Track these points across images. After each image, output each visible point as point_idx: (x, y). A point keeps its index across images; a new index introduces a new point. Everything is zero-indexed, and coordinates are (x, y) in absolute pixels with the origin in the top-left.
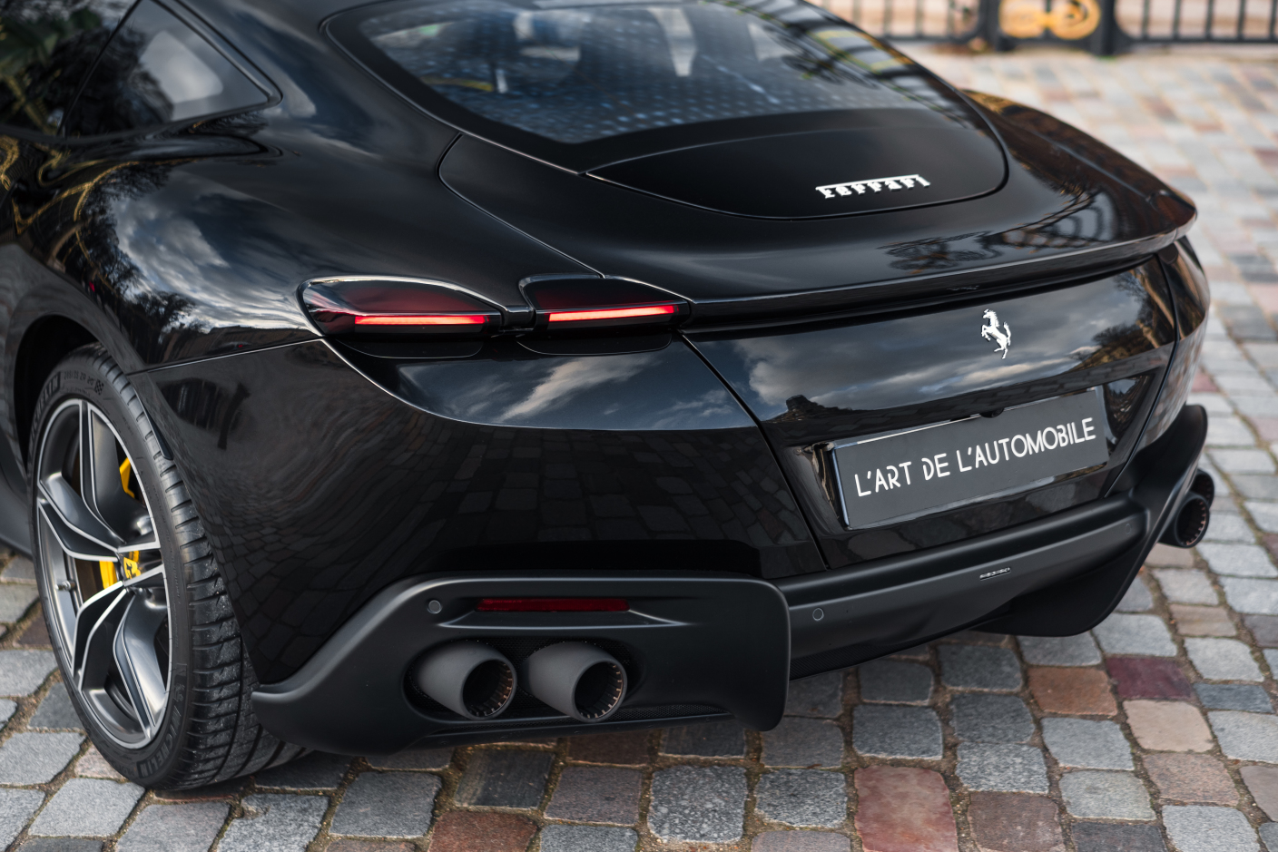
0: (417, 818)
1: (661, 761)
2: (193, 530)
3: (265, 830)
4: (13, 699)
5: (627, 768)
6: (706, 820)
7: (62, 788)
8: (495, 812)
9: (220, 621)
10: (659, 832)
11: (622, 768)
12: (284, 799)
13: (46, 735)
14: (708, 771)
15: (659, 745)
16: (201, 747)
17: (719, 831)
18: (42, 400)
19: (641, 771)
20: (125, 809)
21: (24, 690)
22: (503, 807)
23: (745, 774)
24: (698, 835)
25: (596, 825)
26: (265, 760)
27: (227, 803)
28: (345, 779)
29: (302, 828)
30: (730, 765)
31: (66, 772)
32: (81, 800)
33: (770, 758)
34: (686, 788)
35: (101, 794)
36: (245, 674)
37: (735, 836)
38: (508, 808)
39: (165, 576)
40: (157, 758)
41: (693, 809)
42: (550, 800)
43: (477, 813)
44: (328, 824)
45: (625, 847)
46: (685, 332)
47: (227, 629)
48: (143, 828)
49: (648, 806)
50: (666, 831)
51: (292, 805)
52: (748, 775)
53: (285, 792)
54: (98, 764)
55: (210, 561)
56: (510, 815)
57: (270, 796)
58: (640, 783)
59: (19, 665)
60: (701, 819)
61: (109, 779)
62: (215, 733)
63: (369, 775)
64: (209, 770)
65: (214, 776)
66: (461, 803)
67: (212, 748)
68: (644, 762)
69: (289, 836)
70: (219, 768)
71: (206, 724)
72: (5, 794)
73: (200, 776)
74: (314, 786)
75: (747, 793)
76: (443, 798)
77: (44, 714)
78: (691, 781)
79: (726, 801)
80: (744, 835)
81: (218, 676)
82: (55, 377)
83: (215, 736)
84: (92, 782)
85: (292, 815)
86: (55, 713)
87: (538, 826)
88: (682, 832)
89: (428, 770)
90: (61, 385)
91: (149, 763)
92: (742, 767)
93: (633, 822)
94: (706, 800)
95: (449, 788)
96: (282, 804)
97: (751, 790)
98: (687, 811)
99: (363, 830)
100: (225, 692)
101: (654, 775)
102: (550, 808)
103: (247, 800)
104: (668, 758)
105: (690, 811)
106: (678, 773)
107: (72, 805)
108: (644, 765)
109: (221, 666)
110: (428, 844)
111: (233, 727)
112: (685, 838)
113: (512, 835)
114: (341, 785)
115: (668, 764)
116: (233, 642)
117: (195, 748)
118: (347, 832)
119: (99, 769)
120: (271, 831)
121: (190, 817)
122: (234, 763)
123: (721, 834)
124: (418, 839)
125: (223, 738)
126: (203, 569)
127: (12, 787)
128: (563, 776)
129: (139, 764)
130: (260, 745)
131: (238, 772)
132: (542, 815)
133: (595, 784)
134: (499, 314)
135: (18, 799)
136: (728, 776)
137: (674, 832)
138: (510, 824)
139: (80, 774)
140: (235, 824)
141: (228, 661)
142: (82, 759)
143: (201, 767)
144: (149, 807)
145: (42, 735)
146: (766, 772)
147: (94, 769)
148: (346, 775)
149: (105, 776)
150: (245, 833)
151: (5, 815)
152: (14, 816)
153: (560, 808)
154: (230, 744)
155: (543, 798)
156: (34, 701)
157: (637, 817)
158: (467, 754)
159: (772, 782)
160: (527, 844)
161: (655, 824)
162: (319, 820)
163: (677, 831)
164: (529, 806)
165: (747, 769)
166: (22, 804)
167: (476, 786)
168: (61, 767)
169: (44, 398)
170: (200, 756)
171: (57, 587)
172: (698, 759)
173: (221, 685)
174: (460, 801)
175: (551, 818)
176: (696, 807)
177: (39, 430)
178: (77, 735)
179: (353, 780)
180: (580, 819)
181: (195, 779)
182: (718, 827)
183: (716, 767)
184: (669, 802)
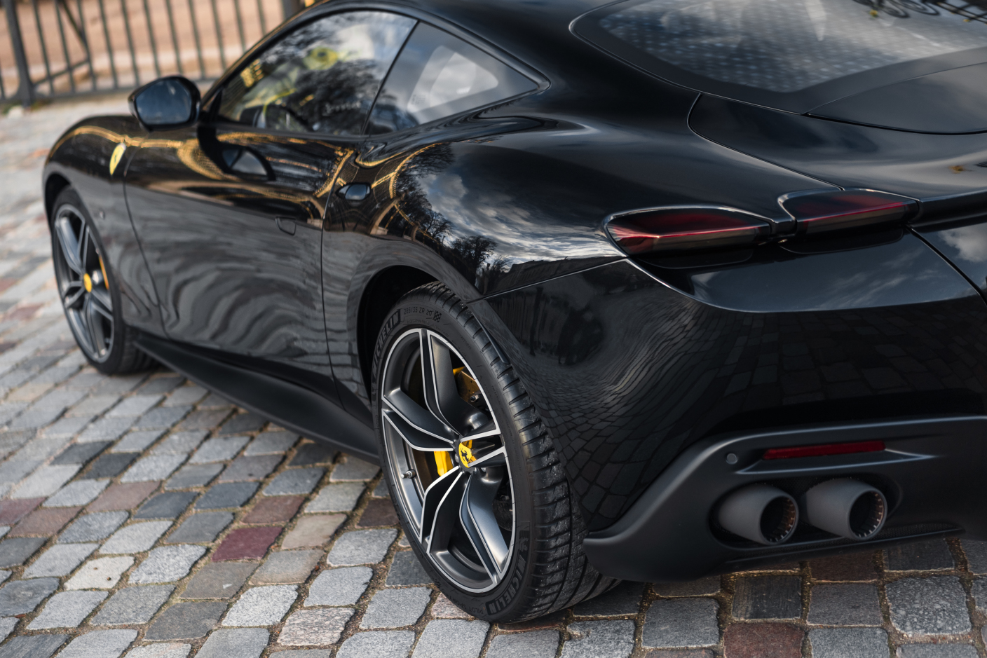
0: (708, 631)
1: (887, 576)
2: (528, 417)
3: (592, 648)
4: (368, 566)
5: (862, 584)
6: (939, 618)
7: (426, 628)
8: (768, 623)
9: (553, 486)
10: (904, 629)
11: (858, 584)
12: (599, 624)
13: (402, 590)
14: (928, 580)
15: (882, 564)
16: (542, 585)
17: (952, 625)
18: (384, 333)
19: (874, 584)
20: (479, 639)
21: (375, 559)
22: (773, 619)
23: (959, 581)
24: (936, 629)
25: (851, 628)
26: (585, 593)
27: (556, 630)
28: (642, 606)
29: (620, 644)
30: (944, 575)
31: (425, 617)
32: (443, 635)
33: (975, 568)
34: (915, 595)
35: (457, 630)
36: (574, 526)
37: (966, 628)
38: (777, 620)
39: (506, 455)
40: (504, 598)
41: (925, 610)
42: (808, 611)
43: (753, 625)
44: (639, 640)
45: (879, 642)
46: (913, 226)
47: (559, 492)
48: (497, 652)
49: (888, 610)
50: (909, 628)
51: (607, 628)
52: (961, 581)
53: (598, 619)
54: (447, 608)
55: (542, 440)
56: (781, 624)
57: (588, 623)
58: (876, 594)
59: (365, 541)
60: (935, 617)
61: (460, 619)
62: (553, 573)
63: (660, 602)
64: (546, 604)
65: (548, 608)
66: (738, 617)
67: (550, 586)
68: (875, 578)
69: (612, 651)
70: (553, 602)
71: (546, 567)
72: (384, 635)
73: (539, 609)
74: (619, 613)
75: (965, 595)
76: (723, 616)
77: (395, 575)
78: (917, 590)
79: (951, 603)
80: (973, 627)
81: (554, 529)
82: (395, 313)
83: (553, 576)
84: (447, 622)
85: (609, 635)
86: (403, 574)
87: (805, 632)
88: (922, 628)
89: (705, 595)
90: (402, 320)
91: (497, 602)
92: (955, 576)
93: (879, 623)
94: (934, 603)
95: (725, 608)
96: (599, 627)
97: (968, 593)
98: (921, 612)
99: (667, 643)
100: (560, 541)
101: (885, 587)
102: (810, 617)
103: (571, 627)
104: (893, 574)
105: (924, 612)
106: (905, 584)
107: (438, 639)
108: (875, 580)
109: (556, 521)
110: (723, 649)
111: (565, 568)
112: (926, 632)
113: (787, 639)
114: (640, 611)
115: (894, 578)
116: (564, 501)
117: (537, 587)
118: (656, 645)
119: (450, 612)
120: (597, 648)
121: (531, 642)
122: (564, 596)
123: (955, 627)
124: (713, 646)
125: (558, 577)
126: (537, 447)
127: (388, 629)
128: (813, 593)
129: (487, 604)
130: (583, 582)
131: (565, 605)
132: (805, 622)
133: (841, 596)
134: (768, 225)
135: (395, 637)
136: (946, 584)
137: (916, 629)
138: (783, 631)
139: (436, 616)
140: (567, 645)
141: (561, 516)
142: (434, 606)
143: (541, 601)
144: (497, 637)
145: (398, 590)
146: (976, 578)
147: (446, 613)
148: (641, 603)
149: (456, 616)
150: (577, 651)
151: (390, 650)
152: (397, 650)
153: (818, 616)
154: (562, 582)
155: (803, 610)
156: (384, 566)
157: (882, 619)
158: (731, 581)
159: (983, 585)
160: (801, 645)
161: (898, 623)
162: (632, 638)
163: (918, 627)
164: (793, 616)
165: (960, 578)
166: (399, 641)
167: (747, 605)
168: (421, 613)
169: (386, 331)
170: (541, 593)
171: (403, 476)
172: (917, 572)
173: (557, 535)
174: (737, 616)
175: (813, 625)
176: (927, 609)
177: (382, 356)
178: (425, 588)
179: (649, 607)
180: (837, 623)
181: (536, 612)
182: (950, 622)
183: (934, 577)
184: (905, 606)
